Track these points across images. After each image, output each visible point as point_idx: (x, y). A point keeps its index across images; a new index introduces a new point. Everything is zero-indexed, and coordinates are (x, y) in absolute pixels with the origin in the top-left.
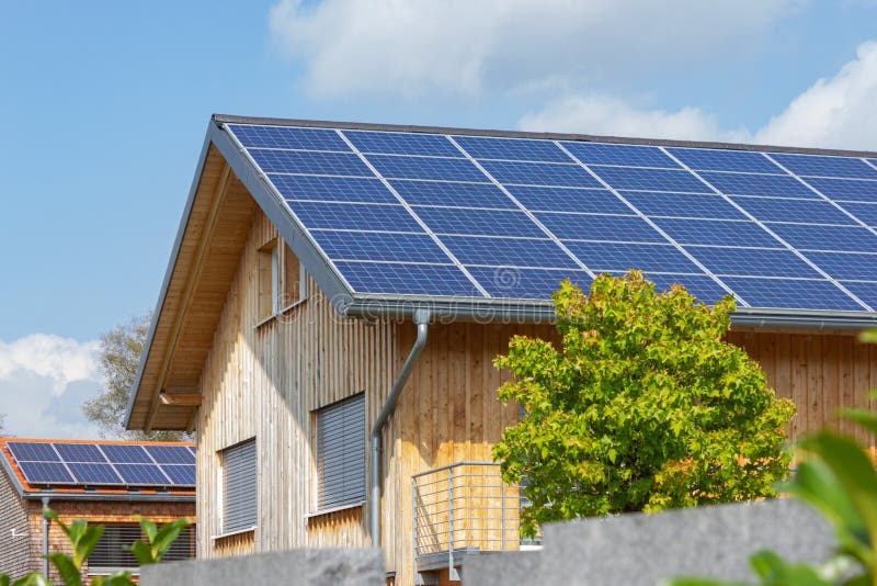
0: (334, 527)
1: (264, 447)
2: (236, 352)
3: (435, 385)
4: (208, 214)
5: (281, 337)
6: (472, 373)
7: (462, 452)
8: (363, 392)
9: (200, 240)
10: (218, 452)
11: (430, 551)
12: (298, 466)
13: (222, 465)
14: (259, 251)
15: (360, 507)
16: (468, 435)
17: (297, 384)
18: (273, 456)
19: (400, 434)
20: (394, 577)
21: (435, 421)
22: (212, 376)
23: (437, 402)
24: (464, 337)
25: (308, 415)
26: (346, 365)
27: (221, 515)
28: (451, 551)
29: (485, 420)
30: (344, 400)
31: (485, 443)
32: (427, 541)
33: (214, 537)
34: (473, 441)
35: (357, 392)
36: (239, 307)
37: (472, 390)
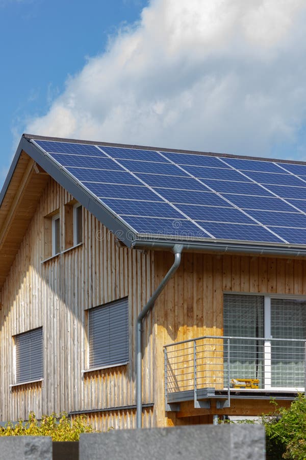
0: (104, 378)
1: (49, 331)
2: (28, 277)
3: (176, 292)
4: (15, 195)
5: (62, 267)
6: (197, 285)
7: (192, 332)
8: (127, 297)
9: (9, 211)
10: (14, 336)
11: (174, 391)
12: (76, 343)
13: (15, 344)
14: (45, 217)
15: (125, 366)
16: (195, 322)
17: (74, 294)
18: (56, 337)
19: (156, 321)
20: (152, 407)
21: (176, 314)
22: (10, 292)
23: (178, 302)
24: (193, 264)
25: (83, 312)
26: (114, 282)
27: (15, 373)
28: (195, 390)
29: (205, 314)
30: (112, 302)
31: (205, 327)
32: (172, 385)
33: (11, 385)
34: (198, 326)
35: (122, 297)
36: (30, 251)
37: (197, 295)
